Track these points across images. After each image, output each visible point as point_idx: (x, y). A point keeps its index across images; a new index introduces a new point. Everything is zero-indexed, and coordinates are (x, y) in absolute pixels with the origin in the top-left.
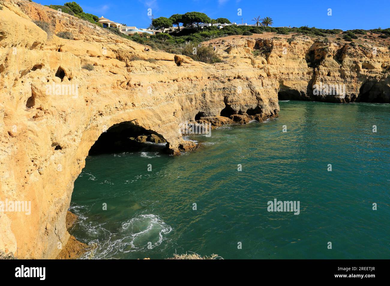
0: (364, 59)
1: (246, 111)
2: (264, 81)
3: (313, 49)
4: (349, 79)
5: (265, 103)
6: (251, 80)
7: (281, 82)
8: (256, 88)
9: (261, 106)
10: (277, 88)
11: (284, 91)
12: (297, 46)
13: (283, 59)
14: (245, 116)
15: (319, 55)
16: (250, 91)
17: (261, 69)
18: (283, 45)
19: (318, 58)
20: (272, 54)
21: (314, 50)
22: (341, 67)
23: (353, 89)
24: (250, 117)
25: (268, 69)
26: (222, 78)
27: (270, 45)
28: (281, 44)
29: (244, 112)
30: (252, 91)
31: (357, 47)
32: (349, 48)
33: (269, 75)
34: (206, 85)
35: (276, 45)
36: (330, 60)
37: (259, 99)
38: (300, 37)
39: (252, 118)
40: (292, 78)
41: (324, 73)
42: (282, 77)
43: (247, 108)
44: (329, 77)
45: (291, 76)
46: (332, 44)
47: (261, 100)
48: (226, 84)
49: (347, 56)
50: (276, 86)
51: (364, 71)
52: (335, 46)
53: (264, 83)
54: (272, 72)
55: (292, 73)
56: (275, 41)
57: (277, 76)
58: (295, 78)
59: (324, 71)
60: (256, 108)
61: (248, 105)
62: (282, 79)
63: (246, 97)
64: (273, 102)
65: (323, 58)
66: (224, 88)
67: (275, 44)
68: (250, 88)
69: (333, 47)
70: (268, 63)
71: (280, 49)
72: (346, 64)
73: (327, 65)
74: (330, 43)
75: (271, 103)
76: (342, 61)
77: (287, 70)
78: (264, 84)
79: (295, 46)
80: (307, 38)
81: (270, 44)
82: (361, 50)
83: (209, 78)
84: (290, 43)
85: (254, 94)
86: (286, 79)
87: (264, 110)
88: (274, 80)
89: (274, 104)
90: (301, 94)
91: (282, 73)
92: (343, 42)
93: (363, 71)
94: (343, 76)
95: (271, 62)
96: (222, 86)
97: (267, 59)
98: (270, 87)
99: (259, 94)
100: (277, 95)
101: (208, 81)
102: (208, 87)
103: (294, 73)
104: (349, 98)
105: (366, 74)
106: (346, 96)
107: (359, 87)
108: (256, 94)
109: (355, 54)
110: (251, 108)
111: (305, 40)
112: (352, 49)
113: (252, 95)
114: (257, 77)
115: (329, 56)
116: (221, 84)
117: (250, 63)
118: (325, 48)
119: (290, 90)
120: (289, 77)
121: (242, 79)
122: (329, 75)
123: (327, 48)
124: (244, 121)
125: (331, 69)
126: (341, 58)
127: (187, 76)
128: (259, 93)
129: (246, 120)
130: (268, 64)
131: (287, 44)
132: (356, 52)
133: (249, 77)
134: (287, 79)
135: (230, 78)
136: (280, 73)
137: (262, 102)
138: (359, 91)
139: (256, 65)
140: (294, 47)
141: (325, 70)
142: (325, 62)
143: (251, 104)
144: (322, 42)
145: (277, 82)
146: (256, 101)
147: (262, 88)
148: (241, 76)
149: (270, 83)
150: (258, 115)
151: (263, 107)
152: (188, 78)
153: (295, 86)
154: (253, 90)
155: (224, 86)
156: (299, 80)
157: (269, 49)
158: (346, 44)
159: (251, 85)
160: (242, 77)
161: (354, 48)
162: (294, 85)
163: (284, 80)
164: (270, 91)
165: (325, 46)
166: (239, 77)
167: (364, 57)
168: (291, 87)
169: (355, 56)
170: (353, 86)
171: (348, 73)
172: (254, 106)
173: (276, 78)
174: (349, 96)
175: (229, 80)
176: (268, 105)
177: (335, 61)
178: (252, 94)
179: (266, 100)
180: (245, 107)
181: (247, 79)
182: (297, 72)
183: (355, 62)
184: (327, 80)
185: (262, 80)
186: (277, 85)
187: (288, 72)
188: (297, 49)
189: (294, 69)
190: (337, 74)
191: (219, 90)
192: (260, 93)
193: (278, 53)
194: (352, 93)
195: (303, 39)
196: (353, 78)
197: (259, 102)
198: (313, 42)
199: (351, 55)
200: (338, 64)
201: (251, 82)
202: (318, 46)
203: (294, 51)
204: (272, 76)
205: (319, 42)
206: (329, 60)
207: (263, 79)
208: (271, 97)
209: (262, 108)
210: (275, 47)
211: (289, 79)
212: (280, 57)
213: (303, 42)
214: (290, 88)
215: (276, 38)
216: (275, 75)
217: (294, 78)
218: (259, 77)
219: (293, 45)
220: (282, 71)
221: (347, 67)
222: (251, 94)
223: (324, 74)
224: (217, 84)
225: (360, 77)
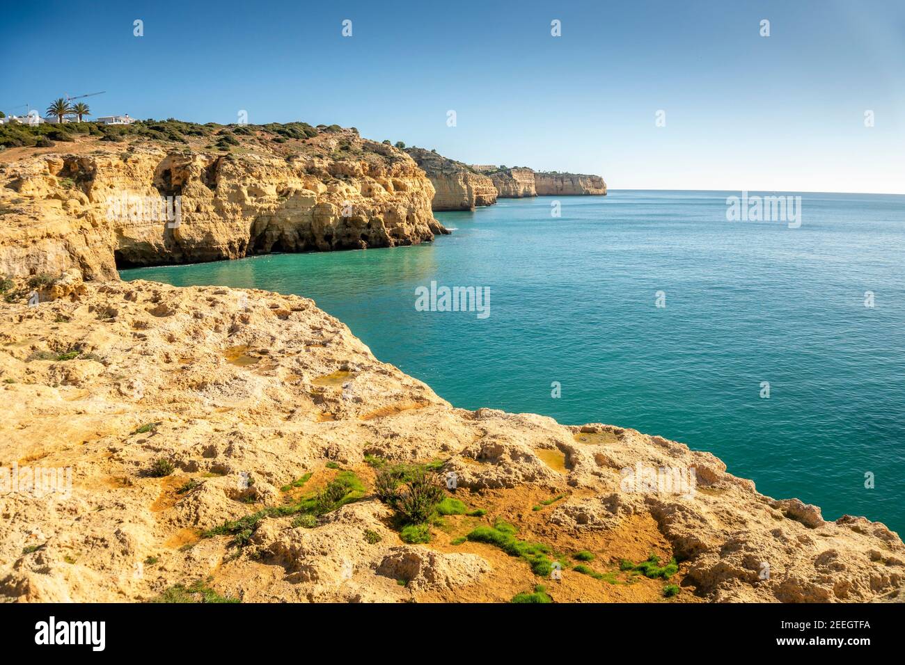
0: (248, 181)
2: (88, 236)
3: (167, 168)
4: (230, 216)
12: (138, 166)
13: (116, 190)
15: (178, 178)
18: (113, 165)
19: (177, 182)
20: (96, 182)
21: (170, 169)
22: (216, 196)
23: (239, 230)
27: (91, 168)
28: (110, 164)
31: (236, 162)
32: (225, 164)
33: (94, 225)
35: (101, 166)
36: (197, 185)
38: (142, 148)
41: (190, 208)
44: (198, 214)
46: (198, 158)
49: (222, 177)
51: (252, 201)
52: (202, 160)
53: (88, 239)
56: (98, 161)
59: (189, 205)
65: (185, 182)
67: (99, 165)
69: (200, 163)
70: (91, 200)
71: (110, 174)
72: (222, 190)
73: (193, 194)
74: (194, 156)
76: (217, 185)
78: (89, 242)
79: (134, 166)
80: (155, 149)
81: (91, 164)
82: (243, 166)
84: (125, 161)
86: (126, 226)
90: (156, 249)
92: (216, 153)
93: (249, 201)
94: (220, 211)
95: (95, 199)
97: (88, 194)
98: (99, 244)
104: (236, 246)
105: (254, 204)
106: (230, 243)
107: (248, 227)
109: (234, 174)
111: (152, 153)
112: (230, 165)
115: (194, 179)
117: (61, 207)
118: (187, 165)
119: (136, 244)
122: (198, 210)
123: (190, 164)
125: (201, 200)
126: (214, 180)
128: (82, 256)
130: (90, 202)
131: (121, 163)
132: (236, 169)
138: (249, 232)
139: (71, 210)
140: (133, 168)
141: (190, 202)
142: (190, 189)
144: (181, 155)
147: (87, 248)
153: (145, 235)
157: (91, 175)
158: (220, 157)
161: (232, 163)
162: (142, 233)
164: (100, 251)
165: (186, 160)
167: (249, 177)
168: (138, 238)
169: (234, 177)
170: (239, 225)
171: (227, 206)
174: (235, 243)
177: (204, 187)
183: (237, 187)
184: (197, 219)
185: (85, 235)
188: (139, 171)
190: (211, 208)
192: (85, 256)
193: (107, 181)
194: (238, 236)
195: (149, 152)
196: (237, 212)
198: (165, 155)
199: (229, 175)
200: (210, 191)
202: (174, 161)
203: (135, 175)
204: (100, 227)
205: (176, 155)
206: (194, 185)
208: (102, 260)
210: (100, 170)
212: (111, 187)
213: (148, 156)
215: (100, 152)
219: (130, 164)
221: (225, 195)
223: (191, 210)
225: (247, 211)
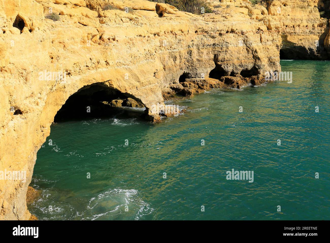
1: (239, 72)
5: (263, 63)
6: (247, 35)
7: (284, 37)
8: (253, 45)
9: (258, 66)
10: (279, 44)
11: (288, 47)
14: (239, 79)
16: (245, 47)
17: (260, 21)
24: (244, 79)
25: (269, 21)
26: (212, 32)
29: (237, 73)
30: (248, 49)
34: (193, 41)
37: (256, 58)
39: (246, 81)
40: (298, 32)
42: (285, 30)
43: (241, 69)
45: (297, 29)
47: (259, 59)
48: (216, 39)
50: (277, 41)
54: (273, 24)
55: (299, 26)
57: (280, 29)
58: (303, 32)
60: (252, 68)
61: (242, 65)
62: (285, 33)
63: (241, 55)
64: (273, 61)
66: (214, 44)
68: (246, 44)
75: (271, 62)
77: (293, 21)
83: (196, 32)
85: (251, 52)
87: (261, 71)
88: (276, 34)
89: (274, 64)
91: (287, 26)
96: (211, 41)
99: (256, 51)
100: (278, 53)
101: (196, 35)
102: (195, 43)
103: (301, 25)
108: (253, 52)
110: (246, 69)
113: (248, 53)
114: (254, 30)
116: (210, 39)
120: (294, 30)
121: (236, 33)
124: (237, 83)
127: (170, 29)
129: (239, 83)
133: (244, 31)
134: (292, 33)
135: (222, 32)
136: (284, 25)
137: (260, 62)
143: (246, 63)
145: (280, 36)
146: (253, 61)
148: (235, 29)
149: (271, 38)
150: (254, 77)
151: (261, 67)
152: (171, 32)
154: (249, 46)
155: (214, 42)
156: (307, 34)
159: (247, 40)
160: (237, 31)
163: (288, 34)
166: (232, 31)
172: (250, 66)
173: (279, 32)
175: (220, 34)
176: (266, 65)
178: (248, 51)
179: (265, 59)
180: (239, 67)
181: (242, 33)
182: (305, 24)
186: (279, 41)
187: (293, 24)
189: (302, 21)
191: (209, 47)
197: (255, 61)
201: (247, 37)
207: (263, 33)
209: (260, 69)
211: (295, 33)
214: (295, 44)
216: (277, 28)
217: (301, 31)
218: (257, 30)
220: (286, 23)
222: (246, 51)
224: (205, 39)
